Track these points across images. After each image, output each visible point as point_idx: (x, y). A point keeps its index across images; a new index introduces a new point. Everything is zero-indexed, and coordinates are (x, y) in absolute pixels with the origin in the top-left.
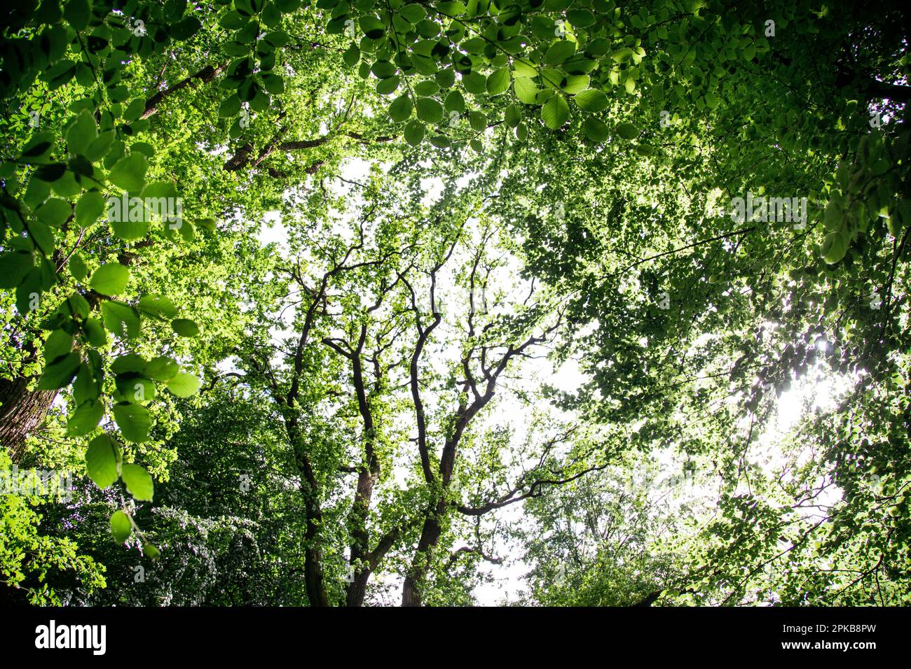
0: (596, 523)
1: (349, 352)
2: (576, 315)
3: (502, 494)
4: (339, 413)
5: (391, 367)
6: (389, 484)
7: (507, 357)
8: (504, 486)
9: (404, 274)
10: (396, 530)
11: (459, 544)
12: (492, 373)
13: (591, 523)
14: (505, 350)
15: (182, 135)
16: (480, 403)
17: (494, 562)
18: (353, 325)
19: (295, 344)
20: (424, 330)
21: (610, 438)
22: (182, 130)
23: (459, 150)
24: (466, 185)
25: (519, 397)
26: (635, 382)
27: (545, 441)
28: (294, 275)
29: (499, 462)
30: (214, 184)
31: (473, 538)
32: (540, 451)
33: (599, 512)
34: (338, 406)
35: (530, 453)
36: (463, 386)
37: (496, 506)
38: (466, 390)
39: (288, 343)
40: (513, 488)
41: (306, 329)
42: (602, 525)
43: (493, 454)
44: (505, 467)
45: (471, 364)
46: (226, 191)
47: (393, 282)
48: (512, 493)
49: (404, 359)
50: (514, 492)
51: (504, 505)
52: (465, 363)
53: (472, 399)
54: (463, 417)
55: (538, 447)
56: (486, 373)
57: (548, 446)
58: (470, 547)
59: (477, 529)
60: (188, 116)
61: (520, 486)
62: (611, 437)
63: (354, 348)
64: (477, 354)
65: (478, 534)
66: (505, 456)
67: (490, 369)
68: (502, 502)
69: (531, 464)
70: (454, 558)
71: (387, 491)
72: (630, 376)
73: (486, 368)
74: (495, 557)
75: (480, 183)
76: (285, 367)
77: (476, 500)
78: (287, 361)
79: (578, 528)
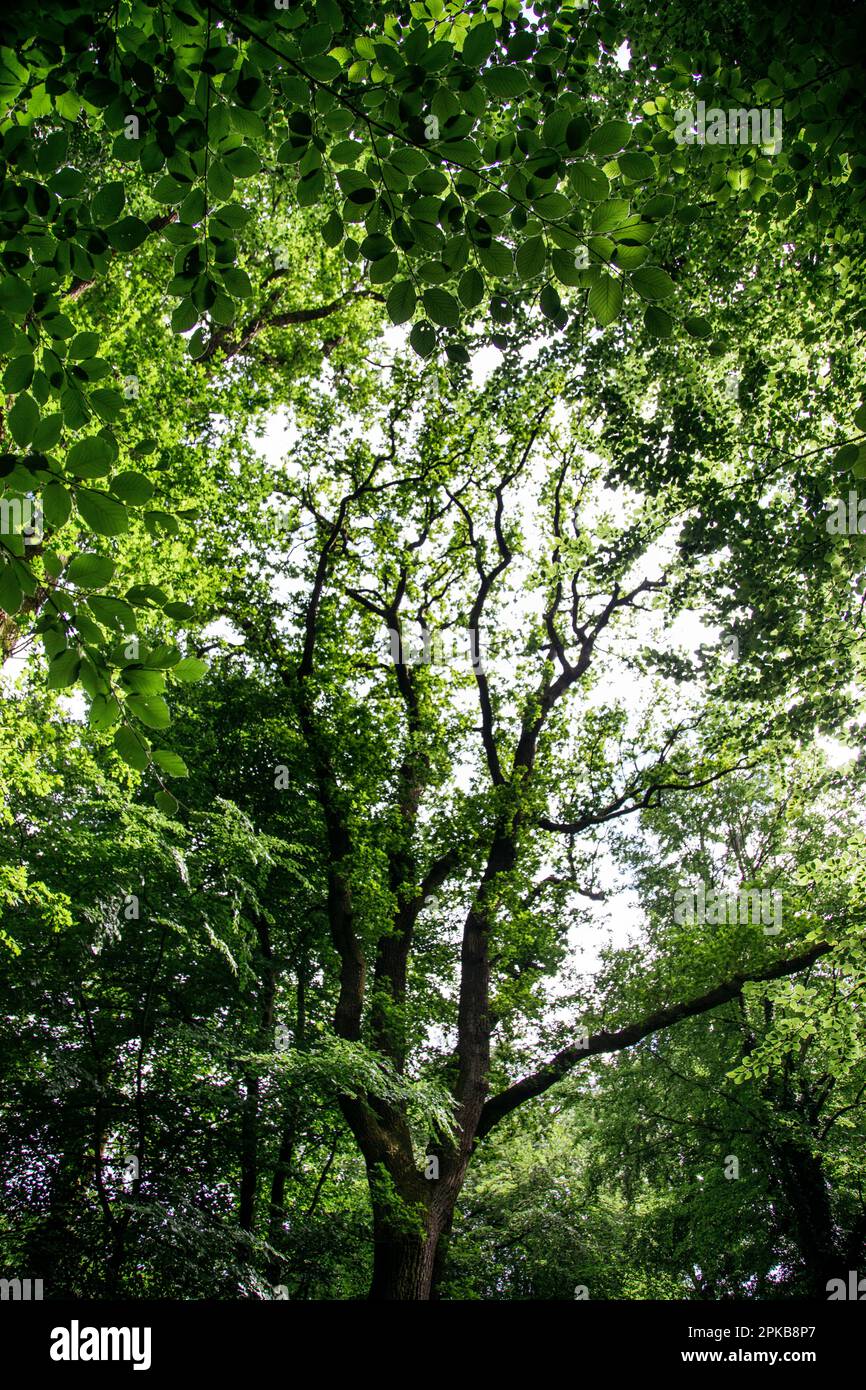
0: (744, 844)
1: (382, 607)
2: (694, 542)
3: (605, 803)
4: (373, 694)
5: (444, 626)
6: (447, 789)
7: (609, 609)
8: (608, 792)
9: (458, 493)
10: (454, 853)
11: (544, 873)
12: (588, 633)
13: (735, 842)
14: (608, 599)
15: (127, 318)
16: (571, 675)
17: (595, 897)
18: (388, 569)
19: (306, 599)
20: (487, 574)
21: (750, 721)
22: (127, 312)
23: (523, 305)
24: (535, 356)
25: (630, 666)
26: (781, 641)
27: (670, 727)
28: (304, 502)
29: (601, 758)
30: (176, 384)
31: (565, 864)
32: (661, 742)
33: (747, 829)
34: (370, 684)
35: (646, 744)
36: (548, 651)
37: (597, 821)
38: (550, 657)
39: (296, 598)
40: (620, 794)
41: (320, 577)
42: (752, 846)
43: (594, 748)
44: (610, 765)
45: (557, 621)
46: (192, 393)
47: (443, 506)
48: (620, 802)
49: (461, 615)
50: (623, 800)
51: (607, 819)
52: (549, 618)
53: (559, 670)
54: (548, 696)
55: (658, 735)
56: (580, 632)
57: (672, 736)
58: (559, 877)
59: (570, 853)
60: (134, 291)
61: (631, 792)
62: (752, 719)
63: (389, 601)
64: (566, 605)
65: (571, 859)
66: (611, 750)
67: (585, 627)
68: (606, 815)
69: (647, 761)
70: (537, 892)
71: (444, 799)
72: (774, 633)
73: (580, 625)
74: (595, 890)
75: (555, 353)
76: (293, 630)
77: (567, 811)
78: (297, 623)
79: (717, 850)
